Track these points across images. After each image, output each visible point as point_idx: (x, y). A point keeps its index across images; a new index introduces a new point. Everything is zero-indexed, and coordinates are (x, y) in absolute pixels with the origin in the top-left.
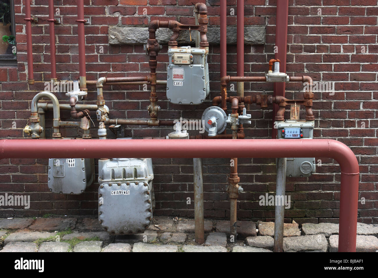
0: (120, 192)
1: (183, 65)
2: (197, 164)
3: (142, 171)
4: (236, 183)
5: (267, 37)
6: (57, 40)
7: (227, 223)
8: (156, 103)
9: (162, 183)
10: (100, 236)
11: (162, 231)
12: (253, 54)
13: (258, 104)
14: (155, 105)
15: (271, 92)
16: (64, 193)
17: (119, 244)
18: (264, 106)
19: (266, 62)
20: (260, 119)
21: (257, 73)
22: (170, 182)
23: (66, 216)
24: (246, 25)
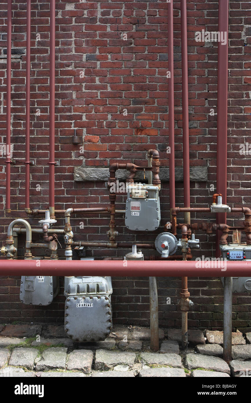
0: (84, 305)
1: (139, 199)
2: (153, 281)
3: (104, 286)
4: (187, 298)
5: (209, 176)
6: (31, 177)
7: (177, 331)
8: (115, 229)
9: (117, 296)
10: (64, 343)
11: (119, 338)
12: (198, 189)
13: (203, 230)
14: (114, 231)
15: (214, 219)
16: (33, 304)
17: (82, 350)
18: (209, 232)
19: (208, 195)
20: (204, 242)
21: (201, 204)
22: (125, 295)
23: (32, 323)
24: (191, 166)
